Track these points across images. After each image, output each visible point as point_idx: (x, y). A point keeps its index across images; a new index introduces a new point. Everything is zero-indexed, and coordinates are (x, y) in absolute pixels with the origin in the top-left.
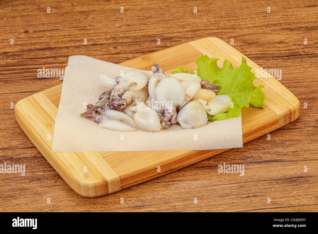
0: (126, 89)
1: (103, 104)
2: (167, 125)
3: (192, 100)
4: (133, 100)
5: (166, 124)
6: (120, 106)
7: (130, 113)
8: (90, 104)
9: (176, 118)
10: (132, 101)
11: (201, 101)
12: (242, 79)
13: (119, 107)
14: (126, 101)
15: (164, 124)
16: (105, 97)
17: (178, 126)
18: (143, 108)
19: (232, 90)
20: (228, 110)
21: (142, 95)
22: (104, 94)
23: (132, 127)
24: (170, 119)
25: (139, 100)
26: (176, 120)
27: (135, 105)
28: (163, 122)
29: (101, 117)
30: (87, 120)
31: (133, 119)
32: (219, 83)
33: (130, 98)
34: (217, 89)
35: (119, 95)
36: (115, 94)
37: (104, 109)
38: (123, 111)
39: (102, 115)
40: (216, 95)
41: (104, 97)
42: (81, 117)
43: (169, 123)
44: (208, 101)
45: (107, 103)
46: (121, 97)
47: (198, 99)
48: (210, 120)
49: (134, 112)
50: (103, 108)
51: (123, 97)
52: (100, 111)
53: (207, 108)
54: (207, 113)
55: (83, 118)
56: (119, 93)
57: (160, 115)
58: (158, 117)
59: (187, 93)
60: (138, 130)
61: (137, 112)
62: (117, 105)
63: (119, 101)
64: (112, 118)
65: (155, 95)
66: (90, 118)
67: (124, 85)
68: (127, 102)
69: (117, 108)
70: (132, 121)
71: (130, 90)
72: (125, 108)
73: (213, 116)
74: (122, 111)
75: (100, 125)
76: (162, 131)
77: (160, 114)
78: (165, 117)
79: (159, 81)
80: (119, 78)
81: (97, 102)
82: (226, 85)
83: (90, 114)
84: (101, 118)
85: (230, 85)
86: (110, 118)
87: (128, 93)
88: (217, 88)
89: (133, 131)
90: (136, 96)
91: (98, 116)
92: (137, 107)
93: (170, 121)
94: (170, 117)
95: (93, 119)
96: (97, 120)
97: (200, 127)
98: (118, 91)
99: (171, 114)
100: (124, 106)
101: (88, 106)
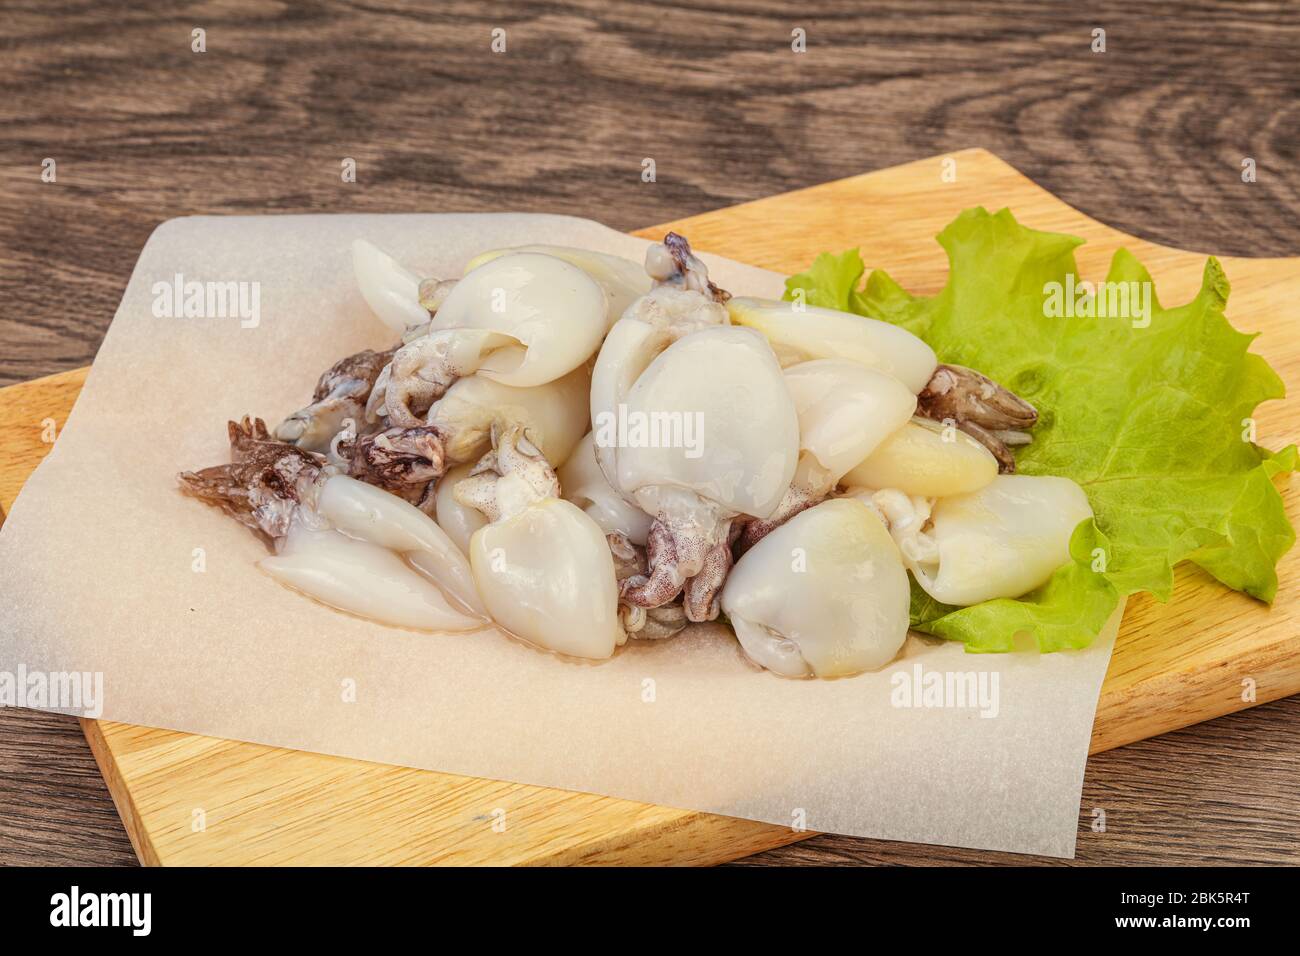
0: (459, 371)
1: (322, 430)
2: (660, 624)
3: (837, 492)
4: (488, 440)
5: (651, 620)
6: (408, 468)
7: (459, 515)
8: (252, 422)
9: (719, 591)
10: (486, 446)
11: (895, 501)
12: (1183, 395)
13: (399, 468)
14: (444, 442)
15: (637, 619)
16: (341, 386)
17: (723, 641)
18: (530, 503)
19: (1113, 451)
20: (1048, 583)
24: (683, 593)
25: (524, 447)
26: (715, 605)
27: (495, 473)
28: (636, 610)
29: (290, 516)
31: (469, 558)
32: (1045, 390)
33: (473, 429)
34: (1023, 429)
35: (411, 402)
36: (393, 387)
38: (421, 495)
39: (298, 502)
40: (1004, 467)
41: (340, 389)
42: (184, 492)
43: (671, 615)
44: (939, 506)
46: (422, 415)
47: (876, 490)
48: (923, 628)
49: (483, 517)
50: (316, 456)
51: (438, 414)
52: (289, 477)
53: (921, 551)
54: (915, 586)
56: (413, 385)
57: (624, 563)
58: (610, 570)
59: (812, 448)
60: (485, 627)
61: (497, 518)
62: (386, 460)
63: (405, 435)
64: (353, 532)
66: (234, 506)
67: (452, 342)
68: (451, 447)
69: (386, 473)
70: (456, 569)
71: (488, 380)
72: (436, 483)
73: (944, 609)
74: (417, 494)
75: (277, 565)
76: (620, 659)
77: (629, 554)
78: (649, 577)
79: (666, 344)
81: (297, 409)
82: (1084, 408)
83: (236, 485)
84: (288, 520)
85: (1105, 411)
86: (341, 529)
87: (468, 396)
88: (1026, 422)
89: (453, 631)
90: (511, 422)
91: (273, 506)
92: (503, 485)
93: (679, 601)
94: (676, 580)
95: (246, 516)
96: (266, 528)
97: (854, 672)
98: (415, 373)
99: (684, 567)
100: (430, 472)
101: (236, 431)
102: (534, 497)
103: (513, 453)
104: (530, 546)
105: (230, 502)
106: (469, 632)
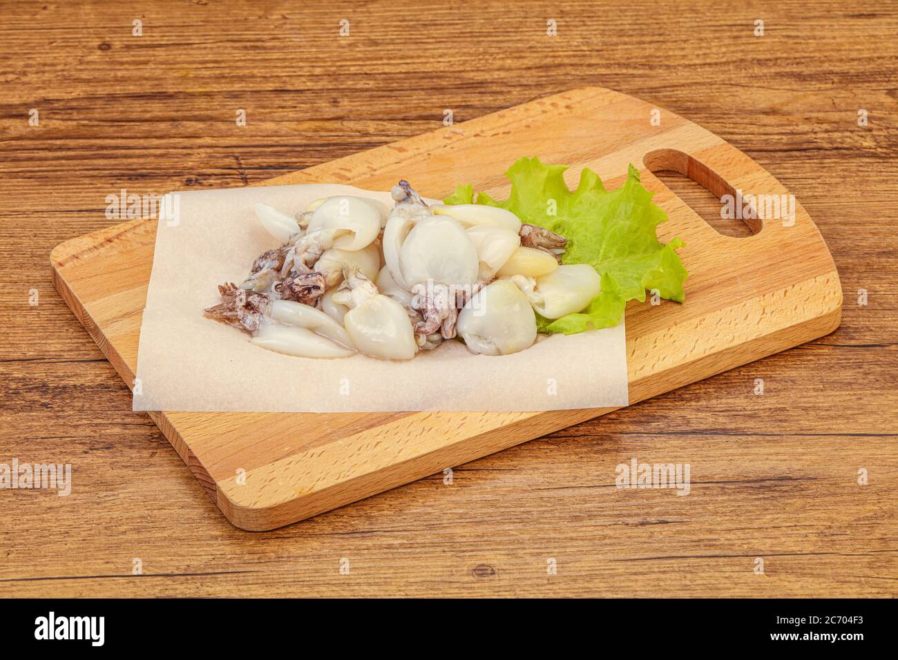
0: (325, 248)
1: (263, 283)
2: (432, 342)
3: (496, 278)
4: (343, 276)
5: (428, 340)
6: (309, 292)
7: (334, 310)
8: (228, 284)
9: (455, 324)
10: (342, 278)
11: (521, 279)
12: (628, 222)
13: (306, 292)
14: (325, 278)
15: (423, 340)
16: (268, 266)
17: (460, 346)
18: (369, 298)
19: (602, 251)
20: (590, 305)
21: (367, 263)
22: (265, 256)
23: (339, 345)
24: (440, 328)
25: (359, 275)
26: (455, 331)
27: (349, 289)
28: (421, 336)
29: (259, 320)
30: (222, 325)
31: (344, 327)
32: (566, 232)
33: (336, 271)
34: (562, 247)
35: (306, 263)
36: (296, 258)
37: (265, 297)
38: (315, 303)
39: (261, 314)
40: (560, 263)
42: (207, 317)
43: (436, 337)
44: (539, 279)
45: (276, 283)
46: (312, 268)
47: (512, 276)
48: (543, 330)
49: (347, 308)
50: (265, 294)
51: (318, 267)
52: (256, 304)
53: (536, 298)
54: (536, 314)
55: (213, 321)
56: (306, 256)
57: (413, 317)
58: (408, 322)
59: (484, 260)
60: (355, 354)
61: (354, 307)
62: (300, 289)
63: (307, 277)
64: (288, 323)
65: (400, 263)
66: (229, 320)
67: (320, 235)
68: (327, 280)
69: (301, 295)
70: (339, 329)
71: (337, 249)
72: (321, 296)
73: (551, 321)
74: (313, 303)
75: (255, 340)
76: (418, 358)
77: (414, 314)
78: (426, 321)
79: (412, 227)
80: (307, 217)
81: (247, 277)
82: (586, 236)
83: (231, 310)
84: (258, 322)
85: (595, 236)
86: (283, 322)
87: (331, 257)
88: (563, 244)
89: (342, 357)
90: (351, 267)
91: (250, 317)
92: (355, 293)
93: (439, 331)
94: (438, 321)
95: (237, 324)
96: (248, 327)
97: (518, 351)
98: (306, 251)
99: (441, 315)
100: (320, 292)
101: (223, 290)
102: (369, 295)
103: (356, 279)
104: (372, 315)
105: (228, 319)
106: (349, 357)
